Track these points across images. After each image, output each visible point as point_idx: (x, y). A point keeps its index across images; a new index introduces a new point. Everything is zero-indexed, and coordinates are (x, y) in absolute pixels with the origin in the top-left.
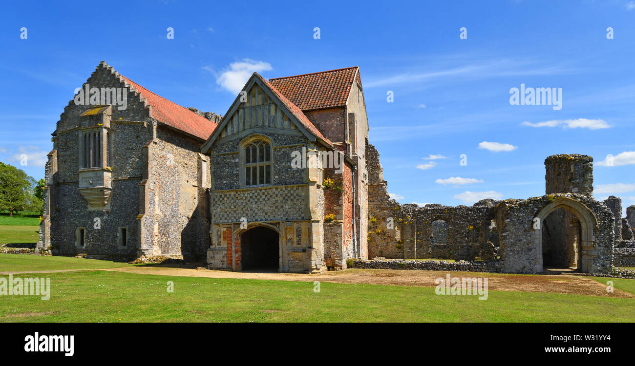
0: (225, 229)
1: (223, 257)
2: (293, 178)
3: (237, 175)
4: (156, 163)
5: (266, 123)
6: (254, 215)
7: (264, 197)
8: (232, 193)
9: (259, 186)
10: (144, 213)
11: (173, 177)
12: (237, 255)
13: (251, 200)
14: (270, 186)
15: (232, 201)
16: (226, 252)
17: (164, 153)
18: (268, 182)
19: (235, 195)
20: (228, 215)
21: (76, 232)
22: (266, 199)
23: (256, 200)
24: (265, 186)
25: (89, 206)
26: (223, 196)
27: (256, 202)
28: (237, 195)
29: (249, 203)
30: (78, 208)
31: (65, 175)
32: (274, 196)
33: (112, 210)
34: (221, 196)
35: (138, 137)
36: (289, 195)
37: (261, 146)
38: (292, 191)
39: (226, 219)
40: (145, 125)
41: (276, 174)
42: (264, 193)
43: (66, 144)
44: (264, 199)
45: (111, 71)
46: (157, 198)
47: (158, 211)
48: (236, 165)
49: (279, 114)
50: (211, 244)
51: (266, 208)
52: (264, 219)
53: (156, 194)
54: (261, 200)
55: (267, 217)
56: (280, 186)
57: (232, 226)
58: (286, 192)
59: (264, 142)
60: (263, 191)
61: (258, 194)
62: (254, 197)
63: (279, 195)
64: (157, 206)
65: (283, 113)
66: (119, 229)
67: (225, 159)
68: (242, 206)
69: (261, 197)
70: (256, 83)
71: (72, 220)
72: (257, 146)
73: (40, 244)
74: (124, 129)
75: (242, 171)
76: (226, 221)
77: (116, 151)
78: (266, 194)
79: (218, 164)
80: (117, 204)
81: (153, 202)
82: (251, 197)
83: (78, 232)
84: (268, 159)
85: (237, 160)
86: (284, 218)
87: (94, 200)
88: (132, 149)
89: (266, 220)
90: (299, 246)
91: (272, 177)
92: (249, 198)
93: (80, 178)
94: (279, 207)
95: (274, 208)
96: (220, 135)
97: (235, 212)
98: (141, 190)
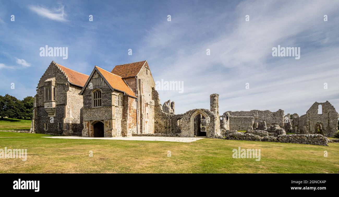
0: (87, 123)
1: (87, 133)
2: (108, 104)
3: (91, 103)
4: (70, 99)
5: (100, 84)
6: (96, 117)
7: (99, 111)
8: (89, 110)
9: (98, 107)
10: (65, 117)
11: (79, 104)
12: (91, 132)
13: (95, 112)
14: (101, 107)
15: (90, 113)
16: (88, 131)
17: (74, 95)
18: (101, 105)
19: (90, 110)
20: (88, 118)
21: (44, 125)
22: (100, 112)
23: (97, 112)
24: (100, 107)
25: (48, 115)
26: (87, 111)
27: (97, 113)
28: (91, 110)
29: (95, 113)
30: (45, 116)
31: (41, 103)
32: (102, 110)
33: (56, 116)
34: (86, 111)
35: (64, 89)
36: (107, 110)
37: (98, 92)
38: (108, 109)
39: (88, 119)
40: (66, 85)
41: (103, 103)
42: (99, 110)
43: (41, 92)
44: (99, 112)
45: (55, 64)
46: (71, 112)
47: (71, 117)
48: (91, 99)
49: (103, 81)
50: (83, 128)
51: (100, 115)
52: (99, 119)
53: (71, 110)
54: (98, 112)
55: (100, 118)
56: (104, 107)
57: (89, 122)
58: (106, 109)
59: (99, 91)
60: (99, 109)
61: (98, 110)
62: (96, 111)
63: (104, 110)
64: (71, 115)
65: (105, 81)
66: (58, 123)
67: (87, 97)
68: (92, 114)
69: (98, 111)
70: (96, 70)
71: (43, 120)
72: (97, 92)
73: (31, 129)
74: (60, 86)
75: (92, 102)
76: (88, 120)
77: (57, 94)
78: (100, 110)
79: (85, 99)
80: (58, 114)
81: (69, 113)
82: (95, 111)
83: (45, 125)
84: (101, 97)
85: (91, 98)
86: (106, 118)
87: (50, 113)
88: (62, 94)
89: (100, 119)
90: (110, 128)
91: (102, 104)
92: (94, 111)
93: (45, 105)
94: (104, 115)
95: (102, 115)
96: (85, 88)
97: (90, 116)
98: (64, 109)
